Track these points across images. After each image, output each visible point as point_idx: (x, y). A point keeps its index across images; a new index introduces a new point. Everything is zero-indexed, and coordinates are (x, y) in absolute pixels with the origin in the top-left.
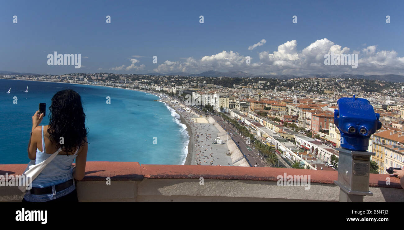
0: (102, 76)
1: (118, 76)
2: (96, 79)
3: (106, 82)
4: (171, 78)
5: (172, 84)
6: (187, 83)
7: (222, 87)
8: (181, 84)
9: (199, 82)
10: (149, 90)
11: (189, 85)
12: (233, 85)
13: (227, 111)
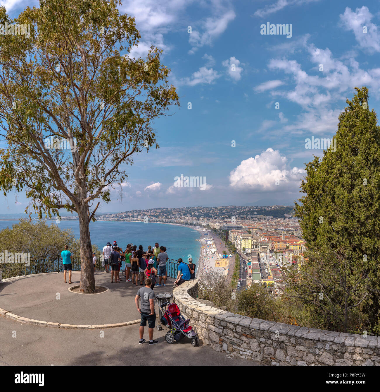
0: (155, 212)
1: (171, 210)
2: (149, 215)
3: (158, 218)
4: (222, 210)
5: (223, 216)
6: (237, 215)
7: (272, 217)
8: (231, 217)
9: (249, 213)
10: (195, 225)
11: (239, 217)
12: (283, 215)
13: (250, 251)
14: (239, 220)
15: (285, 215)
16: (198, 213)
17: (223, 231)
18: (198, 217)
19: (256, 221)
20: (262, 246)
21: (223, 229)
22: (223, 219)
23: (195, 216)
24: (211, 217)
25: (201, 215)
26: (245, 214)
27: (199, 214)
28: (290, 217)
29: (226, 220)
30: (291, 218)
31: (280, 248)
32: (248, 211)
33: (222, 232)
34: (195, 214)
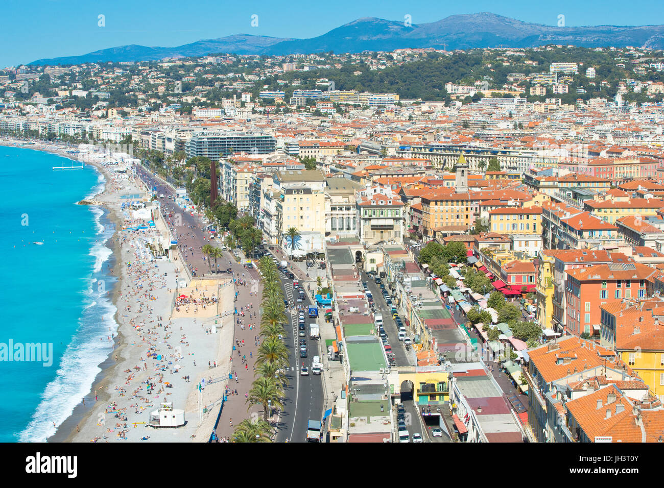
4: (182, 72)
5: (184, 99)
6: (244, 91)
7: (395, 97)
8: (220, 100)
9: (295, 84)
10: (74, 141)
11: (252, 100)
12: (441, 87)
13: (319, 245)
14: (254, 112)
15: (449, 87)
16: (84, 89)
17: (191, 162)
18: (84, 106)
19: (326, 115)
20: (374, 222)
21: (191, 153)
22: (186, 110)
23: (74, 101)
24: (135, 102)
25: (97, 99)
26: (280, 88)
27: (89, 95)
28: (472, 94)
29: (199, 113)
30: (477, 98)
31: (447, 228)
32: (292, 76)
33: (188, 165)
34: (75, 93)
